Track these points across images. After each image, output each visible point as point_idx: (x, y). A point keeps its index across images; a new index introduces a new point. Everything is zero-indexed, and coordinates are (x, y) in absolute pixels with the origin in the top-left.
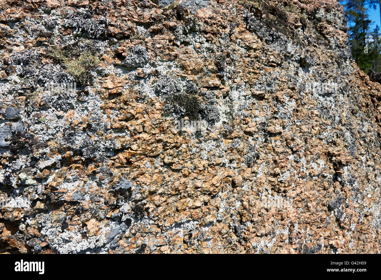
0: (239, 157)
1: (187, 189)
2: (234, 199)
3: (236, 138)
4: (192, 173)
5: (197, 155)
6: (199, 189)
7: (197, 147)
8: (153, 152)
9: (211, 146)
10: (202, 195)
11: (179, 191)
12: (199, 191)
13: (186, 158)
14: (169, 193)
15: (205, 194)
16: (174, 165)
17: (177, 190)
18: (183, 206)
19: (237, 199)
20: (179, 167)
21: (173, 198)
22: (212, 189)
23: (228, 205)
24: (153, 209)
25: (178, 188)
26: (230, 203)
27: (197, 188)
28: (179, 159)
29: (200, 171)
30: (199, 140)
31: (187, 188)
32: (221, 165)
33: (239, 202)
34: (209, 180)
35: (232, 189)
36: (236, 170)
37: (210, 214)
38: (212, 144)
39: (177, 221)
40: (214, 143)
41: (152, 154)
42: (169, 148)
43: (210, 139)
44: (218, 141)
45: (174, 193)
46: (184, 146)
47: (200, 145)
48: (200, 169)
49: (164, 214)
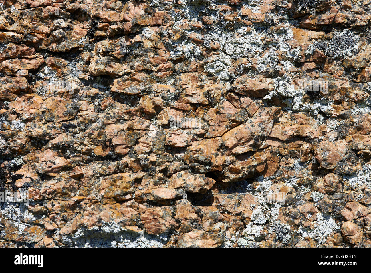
0: (347, 85)
1: (136, 148)
2: (309, 207)
3: (341, 27)
4: (167, 109)
5: (194, 63)
6: (179, 155)
7: (198, 42)
8: (58, 41)
9: (249, 46)
10: (183, 172)
11: (113, 147)
12: (179, 160)
13: (156, 66)
14: (85, 149)
15: (194, 171)
16: (116, 81)
17: (107, 144)
18: (114, 189)
19: (319, 209)
20: (132, 89)
21: (98, 167)
22: (219, 160)
23: (288, 222)
24: (28, 180)
25: (110, 141)
26: (295, 218)
27: (172, 149)
28: (132, 67)
29: (195, 106)
30: (204, 23)
31: (137, 143)
32: (268, 97)
33: (331, 220)
34: (216, 133)
35: (312, 178)
36: (332, 123)
37: (199, 227)
38: (249, 38)
39: (86, 223)
40: (259, 36)
41: (54, 45)
42: (102, 33)
43: (244, 25)
44: (269, 31)
45: (98, 151)
46: (150, 32)
47: (207, 37)
48: (193, 100)
49: (63, 203)
